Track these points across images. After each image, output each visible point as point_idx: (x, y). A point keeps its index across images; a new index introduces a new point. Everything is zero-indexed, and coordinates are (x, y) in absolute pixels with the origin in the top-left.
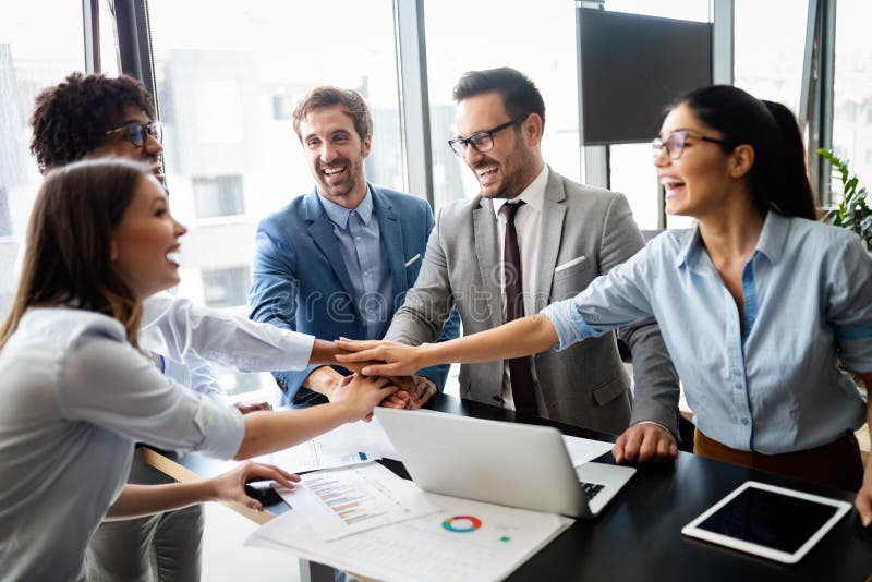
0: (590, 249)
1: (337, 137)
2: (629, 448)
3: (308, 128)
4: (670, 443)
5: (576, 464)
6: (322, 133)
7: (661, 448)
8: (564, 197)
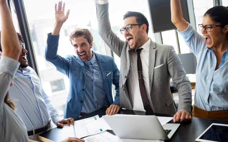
0: (165, 62)
1: (83, 45)
2: (177, 118)
3: (74, 43)
4: (189, 115)
5: (162, 125)
6: (78, 44)
7: (187, 117)
8: (155, 47)
